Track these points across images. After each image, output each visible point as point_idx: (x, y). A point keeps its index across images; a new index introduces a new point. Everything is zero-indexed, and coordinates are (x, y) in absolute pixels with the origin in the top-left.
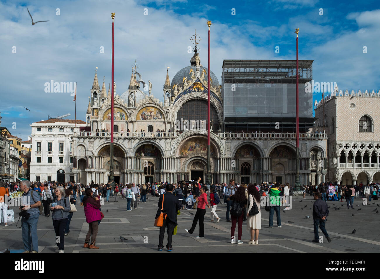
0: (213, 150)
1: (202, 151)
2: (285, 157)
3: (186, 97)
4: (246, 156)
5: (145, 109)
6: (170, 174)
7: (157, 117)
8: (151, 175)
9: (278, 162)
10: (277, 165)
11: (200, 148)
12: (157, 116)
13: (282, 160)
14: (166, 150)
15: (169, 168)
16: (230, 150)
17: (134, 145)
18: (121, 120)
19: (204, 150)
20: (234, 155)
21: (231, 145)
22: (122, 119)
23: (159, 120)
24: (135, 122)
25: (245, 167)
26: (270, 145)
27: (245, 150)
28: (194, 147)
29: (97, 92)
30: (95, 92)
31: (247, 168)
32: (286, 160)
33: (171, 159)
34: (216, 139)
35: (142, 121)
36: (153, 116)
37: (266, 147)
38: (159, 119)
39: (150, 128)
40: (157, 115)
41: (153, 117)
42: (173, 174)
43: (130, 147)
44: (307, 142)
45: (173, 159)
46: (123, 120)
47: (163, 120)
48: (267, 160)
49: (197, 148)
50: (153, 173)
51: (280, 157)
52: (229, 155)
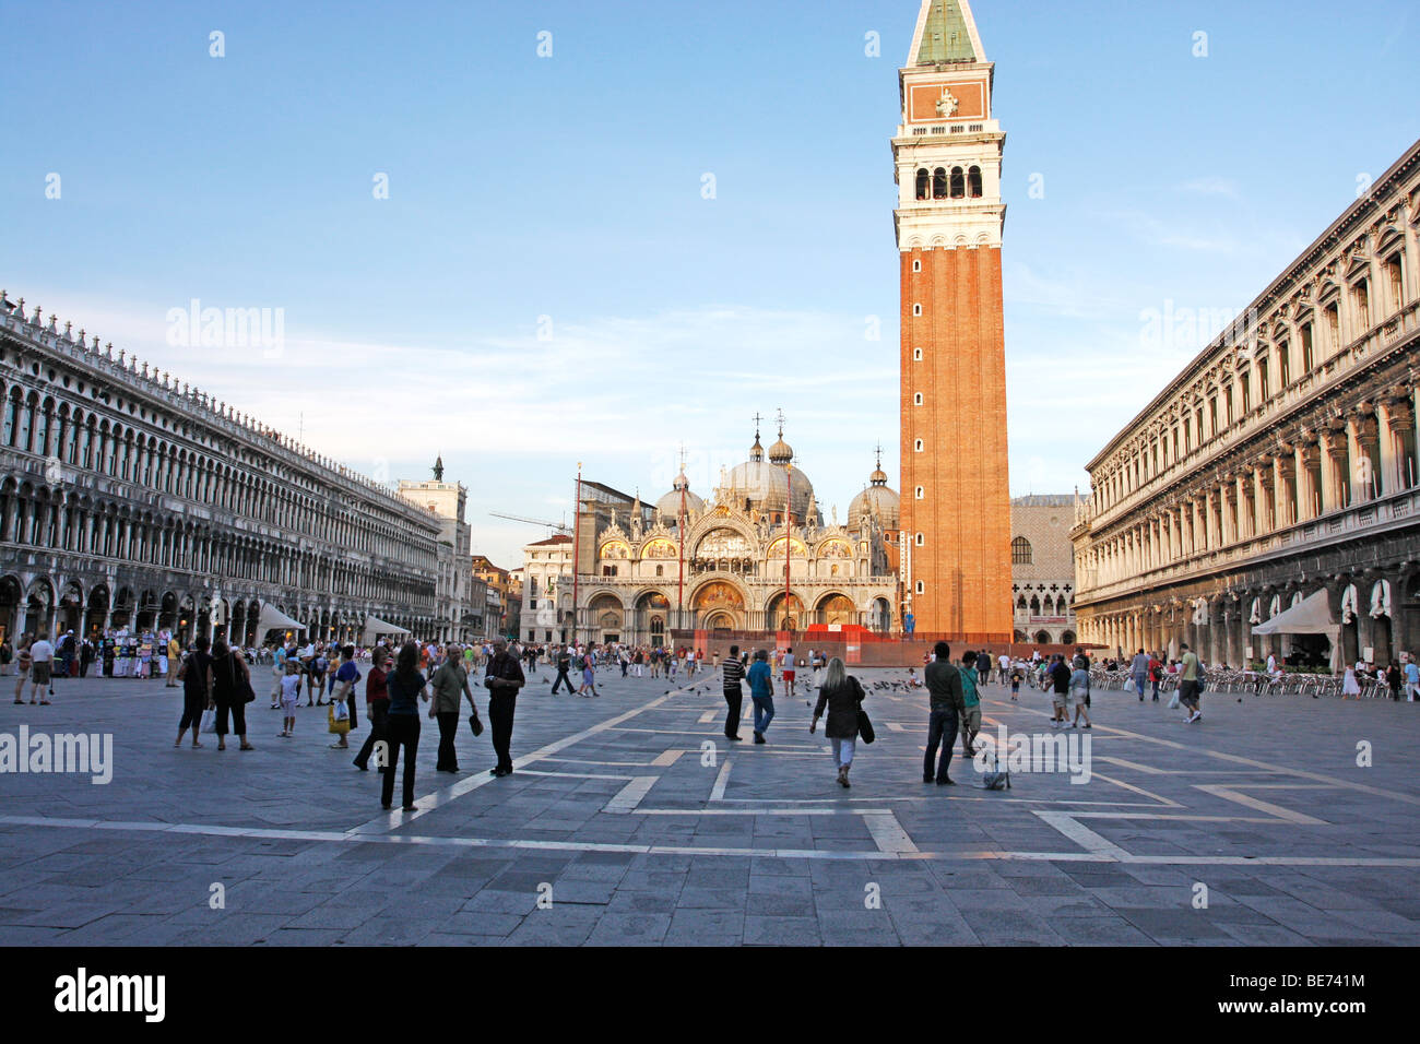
0: (742, 600)
1: (727, 602)
5: (653, 543)
7: (669, 554)
8: (659, 634)
11: (724, 597)
12: (668, 552)
13: (840, 613)
14: (676, 600)
16: (760, 601)
17: (633, 594)
21: (762, 592)
22: (622, 556)
23: (672, 558)
24: (639, 561)
26: (816, 593)
27: (788, 598)
28: (716, 595)
32: (846, 613)
34: (742, 585)
35: (649, 560)
36: (663, 552)
37: (810, 597)
38: (671, 556)
39: (660, 568)
41: (663, 554)
43: (630, 596)
44: (868, 588)
46: (624, 558)
47: (675, 558)
48: (812, 614)
49: (721, 597)
50: (662, 632)
51: (838, 610)
52: (760, 607)
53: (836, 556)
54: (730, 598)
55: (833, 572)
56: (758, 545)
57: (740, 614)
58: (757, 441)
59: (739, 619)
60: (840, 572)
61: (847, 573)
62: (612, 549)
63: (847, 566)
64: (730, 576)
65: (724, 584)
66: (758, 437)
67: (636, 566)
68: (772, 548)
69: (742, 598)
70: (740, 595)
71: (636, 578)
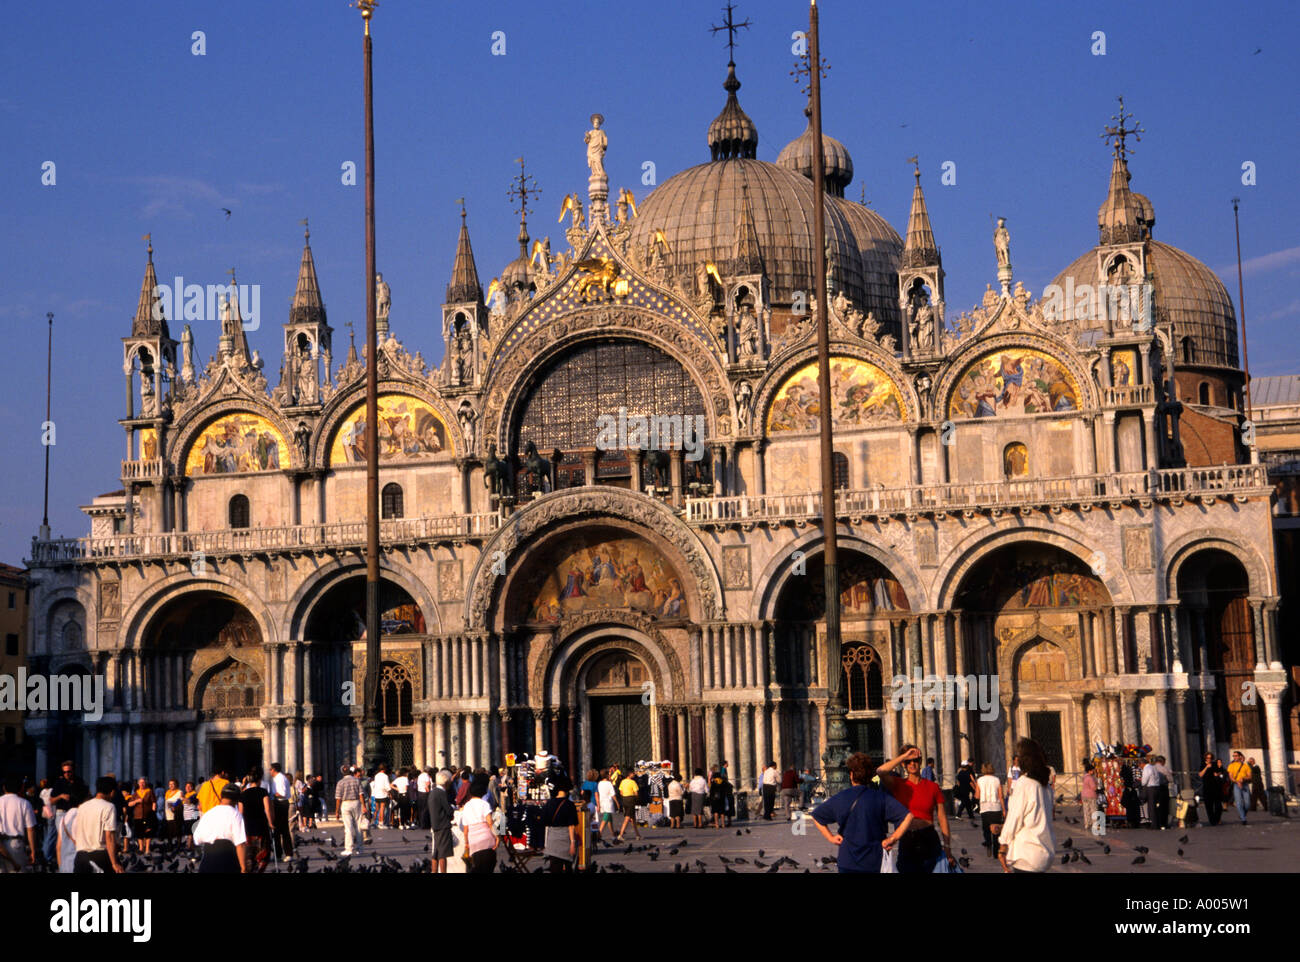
0: (678, 588)
1: (629, 597)
2: (1064, 603)
3: (551, 336)
4: (853, 609)
6: (462, 718)
7: (423, 442)
8: (400, 730)
9: (1030, 635)
10: (1025, 647)
11: (618, 583)
12: (422, 436)
13: (1046, 618)
14: (444, 599)
15: (456, 690)
16: (747, 585)
17: (296, 588)
18: (262, 471)
19: (636, 590)
20: (771, 607)
21: (749, 555)
22: (264, 463)
23: (433, 457)
24: (325, 473)
25: (856, 668)
26: (951, 548)
27: (846, 576)
28: (587, 577)
29: (150, 347)
30: (143, 351)
31: (865, 669)
32: (1072, 618)
33: (464, 646)
34: (677, 532)
35: (353, 469)
36: (401, 440)
37: (929, 562)
38: (430, 449)
40: (420, 432)
41: (402, 446)
42: (476, 718)
43: (283, 598)
44: (1149, 516)
45: (474, 646)
46: (273, 467)
47: (444, 455)
48: (939, 628)
49: (605, 581)
50: (408, 720)
51: (1038, 608)
52: (744, 608)
53: (1016, 410)
54: (639, 585)
55: (1008, 468)
56: (728, 388)
57: (675, 637)
58: (733, 100)
59: (670, 655)
60: (1038, 459)
61: (1063, 468)
62: (228, 439)
63: (1062, 440)
64: (636, 500)
65: (615, 535)
66: (733, 86)
67: (309, 496)
68: (782, 395)
69: (679, 584)
70: (671, 572)
71: (311, 540)
